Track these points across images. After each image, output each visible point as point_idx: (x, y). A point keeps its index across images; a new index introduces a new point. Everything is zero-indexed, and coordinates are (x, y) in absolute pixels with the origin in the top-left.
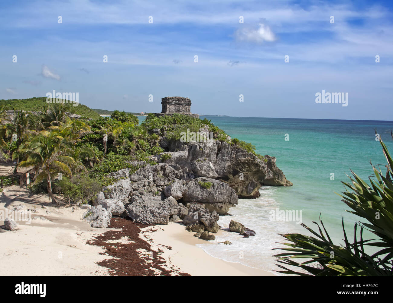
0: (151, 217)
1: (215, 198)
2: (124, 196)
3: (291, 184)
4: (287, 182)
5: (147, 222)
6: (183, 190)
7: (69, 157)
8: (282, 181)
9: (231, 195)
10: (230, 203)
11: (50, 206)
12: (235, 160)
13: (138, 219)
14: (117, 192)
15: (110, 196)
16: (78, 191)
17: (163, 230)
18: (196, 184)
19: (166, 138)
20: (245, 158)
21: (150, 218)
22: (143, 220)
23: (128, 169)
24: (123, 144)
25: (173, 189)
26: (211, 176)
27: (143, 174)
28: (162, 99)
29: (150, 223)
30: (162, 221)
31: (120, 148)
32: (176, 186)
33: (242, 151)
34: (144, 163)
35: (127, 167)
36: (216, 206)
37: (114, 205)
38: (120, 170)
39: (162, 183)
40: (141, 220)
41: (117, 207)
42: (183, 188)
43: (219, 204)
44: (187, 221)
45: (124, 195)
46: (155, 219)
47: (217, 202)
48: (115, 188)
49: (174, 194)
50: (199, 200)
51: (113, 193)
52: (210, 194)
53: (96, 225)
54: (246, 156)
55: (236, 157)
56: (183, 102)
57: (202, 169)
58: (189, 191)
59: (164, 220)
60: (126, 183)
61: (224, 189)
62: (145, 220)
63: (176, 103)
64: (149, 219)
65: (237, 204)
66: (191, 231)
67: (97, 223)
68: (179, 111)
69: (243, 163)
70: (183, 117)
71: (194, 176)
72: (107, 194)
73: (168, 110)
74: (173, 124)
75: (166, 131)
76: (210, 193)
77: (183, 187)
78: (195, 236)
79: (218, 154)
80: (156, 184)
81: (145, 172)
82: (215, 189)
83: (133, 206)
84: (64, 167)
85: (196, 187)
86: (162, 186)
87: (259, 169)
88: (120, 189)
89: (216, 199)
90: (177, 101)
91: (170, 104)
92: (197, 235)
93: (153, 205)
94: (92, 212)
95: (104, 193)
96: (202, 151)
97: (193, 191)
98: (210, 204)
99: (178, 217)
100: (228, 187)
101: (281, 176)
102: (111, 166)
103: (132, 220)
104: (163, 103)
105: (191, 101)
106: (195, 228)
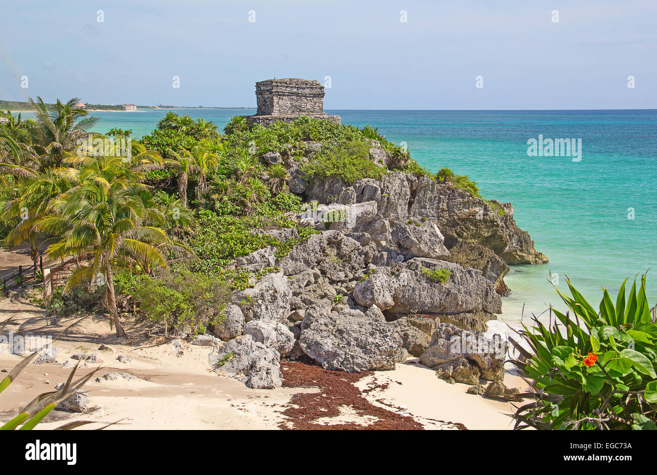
0: (362, 355)
1: (460, 303)
2: (282, 310)
3: (545, 260)
4: (537, 256)
5: (355, 367)
6: (393, 289)
7: (156, 228)
8: (529, 253)
9: (487, 295)
10: (486, 312)
11: (117, 344)
12: (446, 215)
13: (335, 362)
14: (267, 303)
15: (253, 312)
16: (183, 305)
17: (400, 383)
18: (416, 274)
19: (297, 171)
20: (469, 209)
21: (361, 358)
22: (347, 364)
23: (272, 249)
24: (226, 190)
25: (376, 288)
26: (438, 254)
27: (304, 258)
28: (257, 83)
29: (361, 370)
30: (385, 362)
31: (221, 199)
32: (382, 281)
33: (462, 196)
34: (292, 232)
35: (269, 243)
36: (462, 320)
37: (274, 333)
38: (256, 252)
39: (342, 275)
40: (342, 363)
41: (280, 337)
42: (393, 285)
43: (468, 315)
44: (436, 360)
45: (282, 307)
46: (371, 359)
47: (464, 312)
48: (262, 294)
49: (380, 298)
50: (426, 308)
51: (259, 304)
52: (448, 295)
53: (262, 383)
54: (469, 205)
55: (450, 209)
56: (307, 91)
57: (420, 239)
58: (403, 292)
59: (388, 361)
60: (279, 281)
61: (472, 281)
62: (350, 364)
63: (293, 94)
64: (359, 361)
65: (499, 312)
66: (453, 381)
67: (262, 379)
68: (300, 110)
69: (463, 220)
70: (321, 123)
71: (402, 257)
72: (248, 309)
73: (276, 108)
74: (304, 140)
75: (292, 156)
76: (448, 293)
77: (393, 282)
78: (470, 392)
79: (410, 204)
80: (328, 278)
81: (309, 254)
82: (455, 283)
83: (312, 332)
84: (149, 253)
85: (417, 280)
86: (343, 282)
87: (496, 231)
88: (271, 295)
89: (462, 305)
90: (295, 87)
91: (279, 95)
92: (476, 391)
93: (356, 327)
94: (234, 353)
95: (240, 306)
96: (388, 199)
97: (414, 290)
98: (449, 317)
99: (405, 351)
100: (480, 277)
101: (527, 243)
102: (234, 244)
103: (320, 365)
104: (259, 92)
105: (323, 88)
106: (462, 373)
